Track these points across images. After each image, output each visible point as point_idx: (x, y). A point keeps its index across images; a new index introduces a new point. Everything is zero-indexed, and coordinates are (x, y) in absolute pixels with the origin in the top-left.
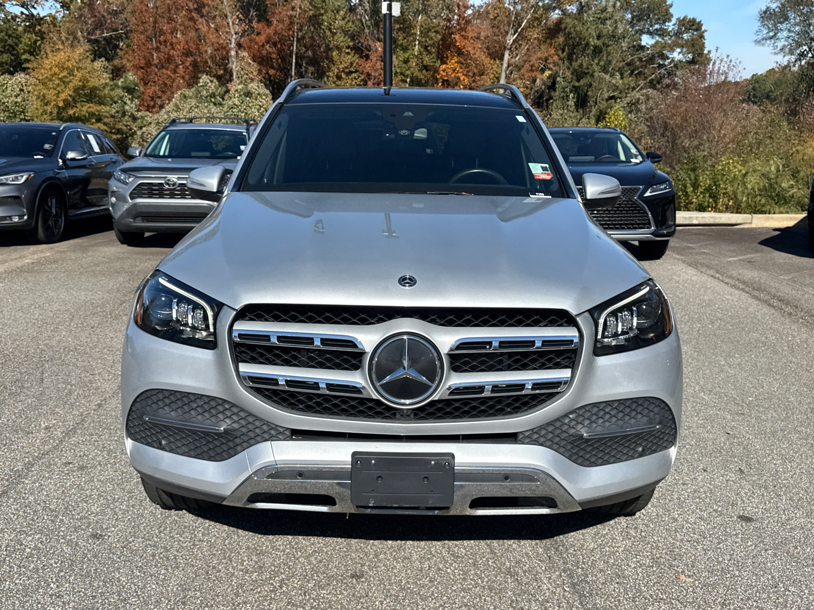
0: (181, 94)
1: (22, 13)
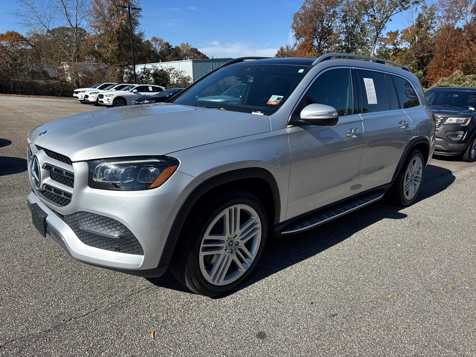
0: (442, 79)
1: (393, 48)
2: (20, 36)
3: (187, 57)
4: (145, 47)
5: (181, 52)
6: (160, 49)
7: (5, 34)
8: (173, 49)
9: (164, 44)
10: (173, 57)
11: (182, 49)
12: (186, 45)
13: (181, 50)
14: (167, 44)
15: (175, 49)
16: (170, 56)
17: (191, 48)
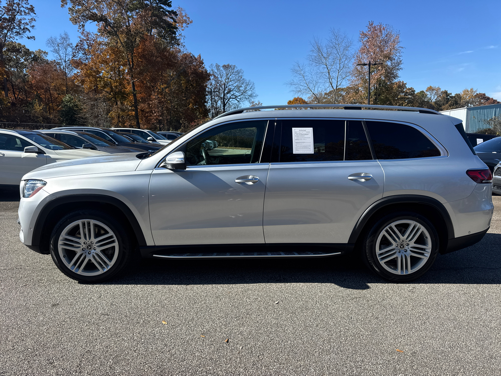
2: (303, 101)
3: (471, 104)
4: (418, 98)
5: (462, 99)
6: (435, 98)
7: (292, 100)
8: (452, 97)
9: (441, 93)
10: (450, 106)
11: (465, 96)
12: (470, 91)
13: (462, 98)
14: (446, 92)
15: (454, 97)
16: (447, 105)
17: (477, 94)
